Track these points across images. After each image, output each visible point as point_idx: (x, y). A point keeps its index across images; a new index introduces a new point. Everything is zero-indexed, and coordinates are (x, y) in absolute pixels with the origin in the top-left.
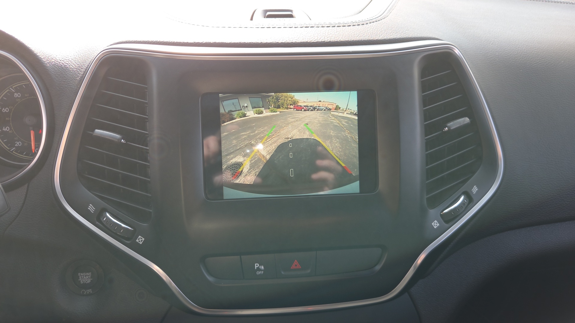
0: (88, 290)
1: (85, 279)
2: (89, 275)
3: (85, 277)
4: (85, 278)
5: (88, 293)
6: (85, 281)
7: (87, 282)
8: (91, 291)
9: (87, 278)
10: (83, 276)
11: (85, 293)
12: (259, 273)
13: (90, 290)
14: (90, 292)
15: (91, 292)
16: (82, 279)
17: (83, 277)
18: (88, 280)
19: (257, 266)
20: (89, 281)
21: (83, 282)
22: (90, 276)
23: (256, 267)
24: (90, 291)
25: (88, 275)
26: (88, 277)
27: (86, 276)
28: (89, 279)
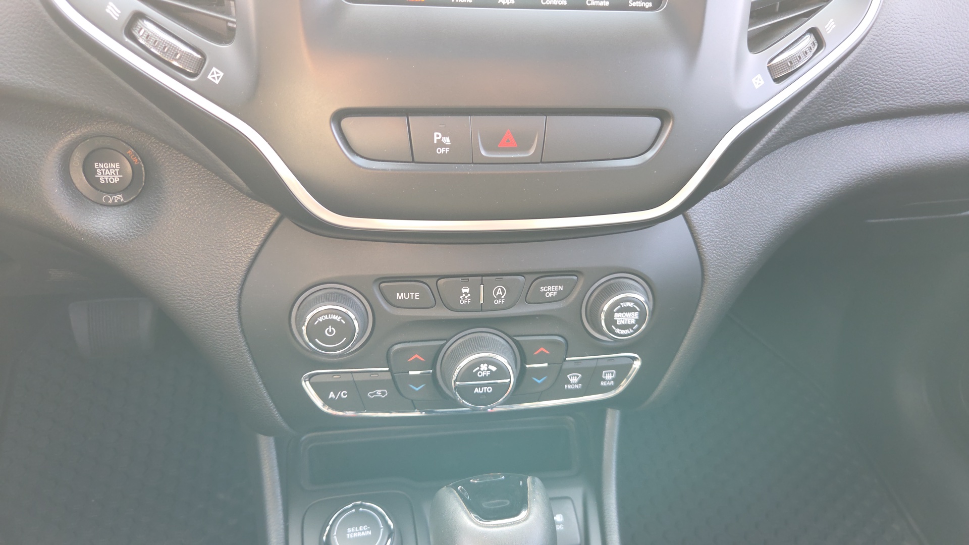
0: (116, 197)
1: (108, 175)
2: (116, 168)
3: (107, 170)
4: (109, 173)
5: (116, 201)
6: (108, 179)
7: (112, 180)
8: (121, 198)
9: (111, 172)
10: (104, 168)
11: (110, 201)
12: (441, 151)
13: (120, 196)
14: (119, 200)
15: (122, 200)
16: (102, 174)
17: (105, 172)
18: (114, 178)
19: (437, 136)
20: (116, 180)
21: (105, 180)
22: (117, 170)
23: (436, 139)
24: (119, 198)
25: (113, 168)
26: (113, 172)
27: (109, 169)
28: (116, 175)
